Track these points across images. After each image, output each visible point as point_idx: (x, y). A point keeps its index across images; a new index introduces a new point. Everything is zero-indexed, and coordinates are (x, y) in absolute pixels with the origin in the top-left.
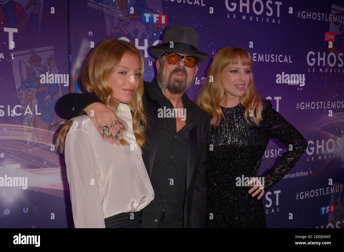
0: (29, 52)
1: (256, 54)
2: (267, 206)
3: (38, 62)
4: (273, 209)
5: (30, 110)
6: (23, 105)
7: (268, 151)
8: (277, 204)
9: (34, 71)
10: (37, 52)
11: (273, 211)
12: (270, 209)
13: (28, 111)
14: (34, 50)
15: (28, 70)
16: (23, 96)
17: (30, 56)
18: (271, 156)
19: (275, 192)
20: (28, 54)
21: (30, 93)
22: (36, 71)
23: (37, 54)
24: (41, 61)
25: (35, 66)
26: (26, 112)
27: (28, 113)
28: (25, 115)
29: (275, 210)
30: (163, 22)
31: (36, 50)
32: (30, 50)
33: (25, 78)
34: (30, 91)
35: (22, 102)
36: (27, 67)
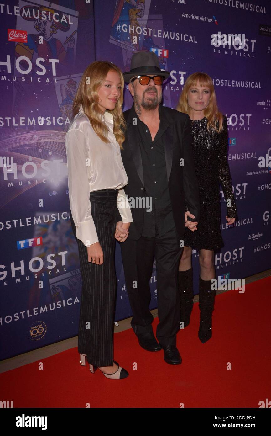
0: (67, 78)
1: (234, 81)
2: (237, 194)
3: (74, 85)
4: (241, 197)
5: (69, 121)
6: (64, 117)
7: (240, 154)
8: (244, 193)
9: (71, 92)
10: (73, 78)
11: (241, 198)
12: (239, 196)
13: (68, 121)
14: (71, 76)
15: (67, 91)
16: (64, 111)
17: (68, 80)
18: (242, 158)
19: (243, 184)
20: (66, 79)
21: (69, 108)
22: (72, 91)
23: (73, 79)
24: (76, 84)
25: (72, 88)
26: (66, 122)
27: (67, 123)
28: (65, 124)
29: (243, 197)
30: (165, 55)
31: (73, 76)
32: (68, 76)
33: (65, 97)
34: (68, 106)
35: (63, 114)
36: (66, 89)
